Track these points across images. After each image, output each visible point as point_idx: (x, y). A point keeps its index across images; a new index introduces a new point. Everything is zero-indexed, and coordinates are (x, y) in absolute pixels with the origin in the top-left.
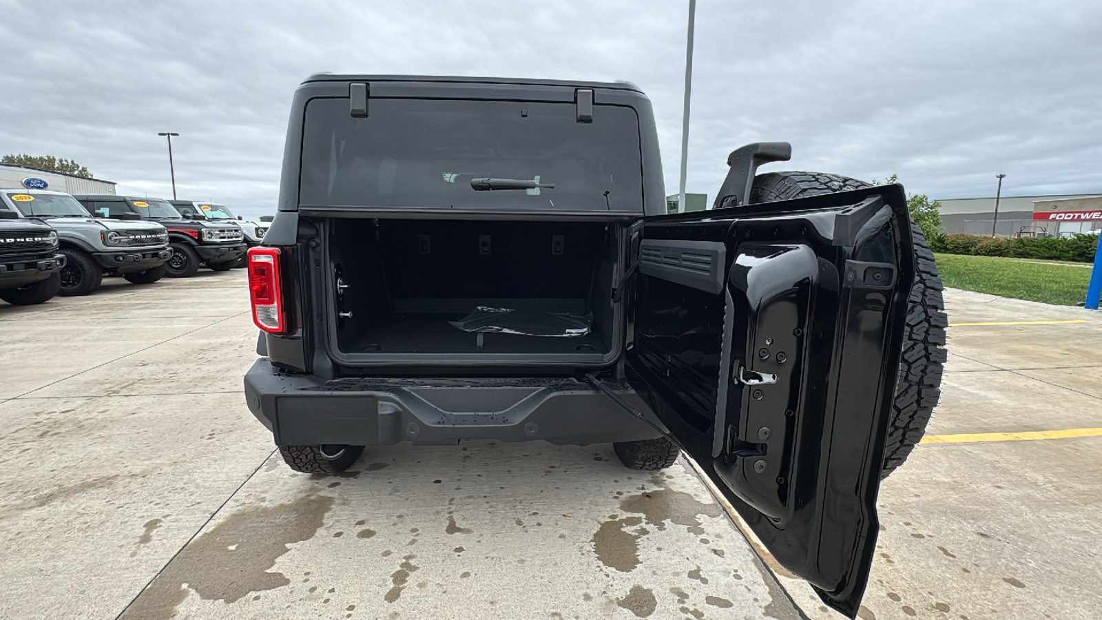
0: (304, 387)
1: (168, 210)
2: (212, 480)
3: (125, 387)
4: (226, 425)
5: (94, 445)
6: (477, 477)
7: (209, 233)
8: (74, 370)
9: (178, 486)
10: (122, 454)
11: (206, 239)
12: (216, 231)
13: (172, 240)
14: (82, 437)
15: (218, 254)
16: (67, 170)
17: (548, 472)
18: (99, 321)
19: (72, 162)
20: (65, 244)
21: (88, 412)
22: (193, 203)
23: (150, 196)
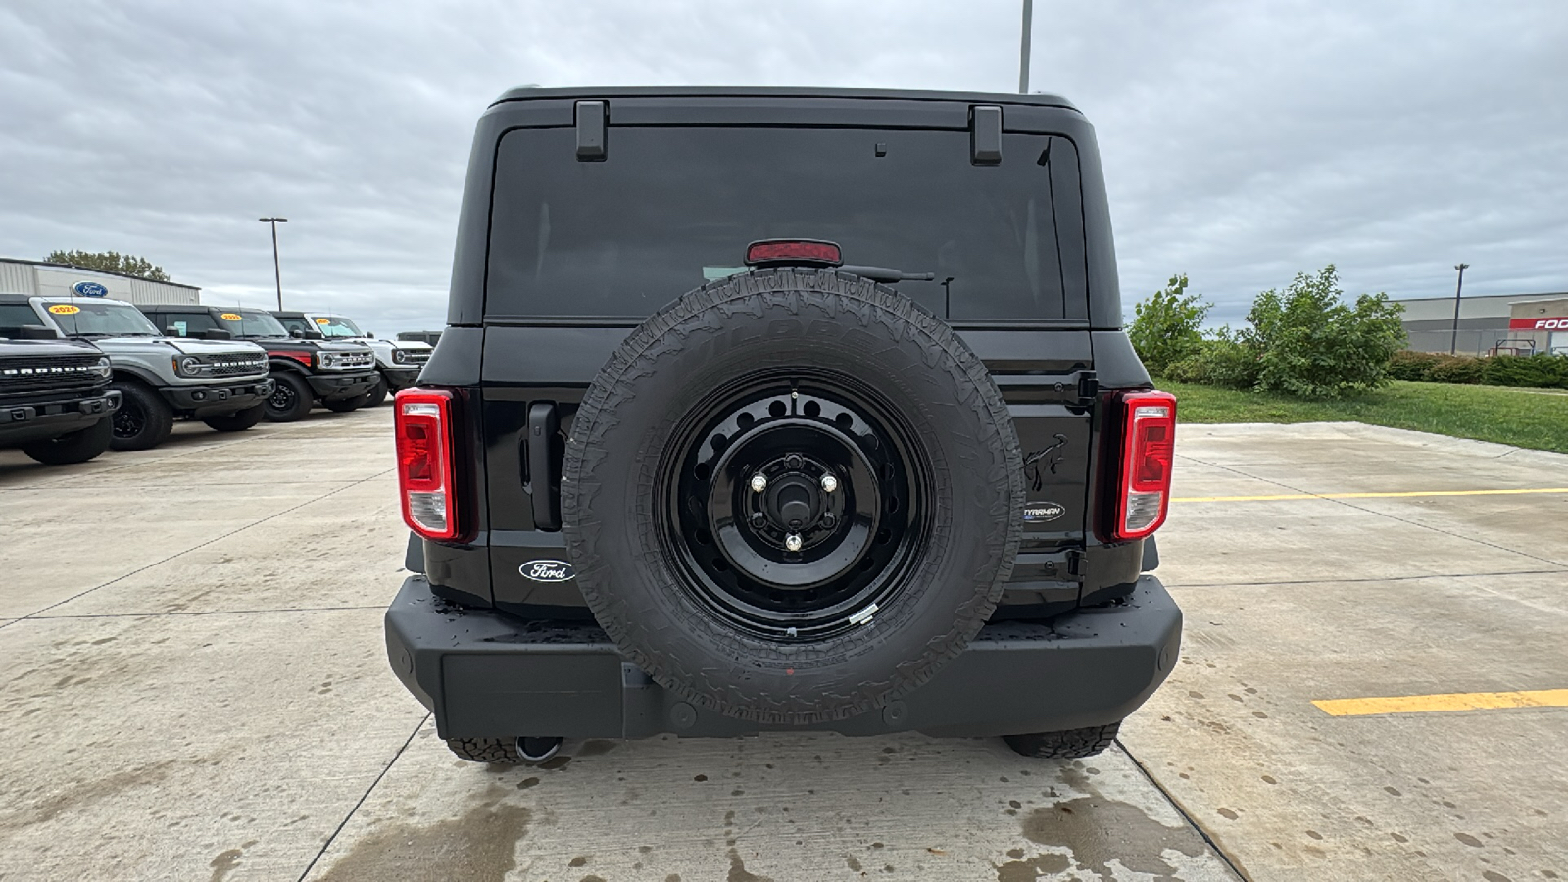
0: (486, 637)
1: (270, 325)
2: (326, 771)
3: (194, 599)
4: (349, 666)
5: (141, 702)
6: (766, 769)
7: (327, 358)
8: (122, 569)
9: (270, 783)
10: (183, 719)
11: (322, 366)
12: (336, 354)
13: (275, 368)
14: (123, 687)
15: (340, 387)
16: (134, 271)
17: (884, 760)
18: (165, 489)
19: (142, 260)
20: (122, 376)
21: (137, 643)
22: (305, 315)
23: (246, 306)
